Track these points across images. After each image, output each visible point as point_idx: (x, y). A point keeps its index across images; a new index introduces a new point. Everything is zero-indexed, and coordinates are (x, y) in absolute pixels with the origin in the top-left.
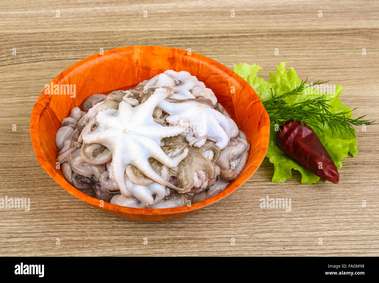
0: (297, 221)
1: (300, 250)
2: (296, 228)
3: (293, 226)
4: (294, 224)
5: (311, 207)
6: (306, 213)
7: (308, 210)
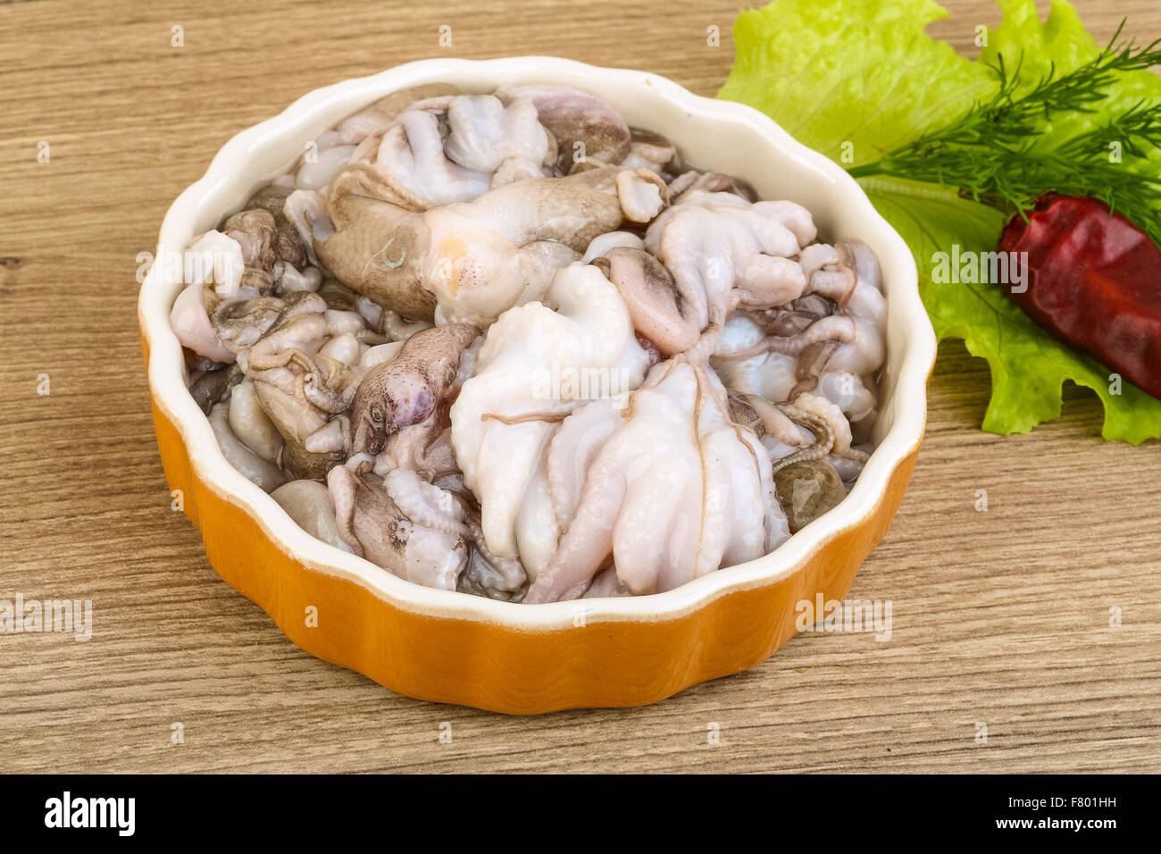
0: (1099, 583)
1: (1130, 697)
2: (1098, 610)
3: (1086, 603)
4: (1090, 593)
5: (1145, 522)
6: (1130, 549)
7: (1137, 535)
